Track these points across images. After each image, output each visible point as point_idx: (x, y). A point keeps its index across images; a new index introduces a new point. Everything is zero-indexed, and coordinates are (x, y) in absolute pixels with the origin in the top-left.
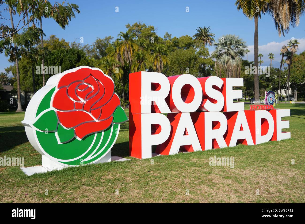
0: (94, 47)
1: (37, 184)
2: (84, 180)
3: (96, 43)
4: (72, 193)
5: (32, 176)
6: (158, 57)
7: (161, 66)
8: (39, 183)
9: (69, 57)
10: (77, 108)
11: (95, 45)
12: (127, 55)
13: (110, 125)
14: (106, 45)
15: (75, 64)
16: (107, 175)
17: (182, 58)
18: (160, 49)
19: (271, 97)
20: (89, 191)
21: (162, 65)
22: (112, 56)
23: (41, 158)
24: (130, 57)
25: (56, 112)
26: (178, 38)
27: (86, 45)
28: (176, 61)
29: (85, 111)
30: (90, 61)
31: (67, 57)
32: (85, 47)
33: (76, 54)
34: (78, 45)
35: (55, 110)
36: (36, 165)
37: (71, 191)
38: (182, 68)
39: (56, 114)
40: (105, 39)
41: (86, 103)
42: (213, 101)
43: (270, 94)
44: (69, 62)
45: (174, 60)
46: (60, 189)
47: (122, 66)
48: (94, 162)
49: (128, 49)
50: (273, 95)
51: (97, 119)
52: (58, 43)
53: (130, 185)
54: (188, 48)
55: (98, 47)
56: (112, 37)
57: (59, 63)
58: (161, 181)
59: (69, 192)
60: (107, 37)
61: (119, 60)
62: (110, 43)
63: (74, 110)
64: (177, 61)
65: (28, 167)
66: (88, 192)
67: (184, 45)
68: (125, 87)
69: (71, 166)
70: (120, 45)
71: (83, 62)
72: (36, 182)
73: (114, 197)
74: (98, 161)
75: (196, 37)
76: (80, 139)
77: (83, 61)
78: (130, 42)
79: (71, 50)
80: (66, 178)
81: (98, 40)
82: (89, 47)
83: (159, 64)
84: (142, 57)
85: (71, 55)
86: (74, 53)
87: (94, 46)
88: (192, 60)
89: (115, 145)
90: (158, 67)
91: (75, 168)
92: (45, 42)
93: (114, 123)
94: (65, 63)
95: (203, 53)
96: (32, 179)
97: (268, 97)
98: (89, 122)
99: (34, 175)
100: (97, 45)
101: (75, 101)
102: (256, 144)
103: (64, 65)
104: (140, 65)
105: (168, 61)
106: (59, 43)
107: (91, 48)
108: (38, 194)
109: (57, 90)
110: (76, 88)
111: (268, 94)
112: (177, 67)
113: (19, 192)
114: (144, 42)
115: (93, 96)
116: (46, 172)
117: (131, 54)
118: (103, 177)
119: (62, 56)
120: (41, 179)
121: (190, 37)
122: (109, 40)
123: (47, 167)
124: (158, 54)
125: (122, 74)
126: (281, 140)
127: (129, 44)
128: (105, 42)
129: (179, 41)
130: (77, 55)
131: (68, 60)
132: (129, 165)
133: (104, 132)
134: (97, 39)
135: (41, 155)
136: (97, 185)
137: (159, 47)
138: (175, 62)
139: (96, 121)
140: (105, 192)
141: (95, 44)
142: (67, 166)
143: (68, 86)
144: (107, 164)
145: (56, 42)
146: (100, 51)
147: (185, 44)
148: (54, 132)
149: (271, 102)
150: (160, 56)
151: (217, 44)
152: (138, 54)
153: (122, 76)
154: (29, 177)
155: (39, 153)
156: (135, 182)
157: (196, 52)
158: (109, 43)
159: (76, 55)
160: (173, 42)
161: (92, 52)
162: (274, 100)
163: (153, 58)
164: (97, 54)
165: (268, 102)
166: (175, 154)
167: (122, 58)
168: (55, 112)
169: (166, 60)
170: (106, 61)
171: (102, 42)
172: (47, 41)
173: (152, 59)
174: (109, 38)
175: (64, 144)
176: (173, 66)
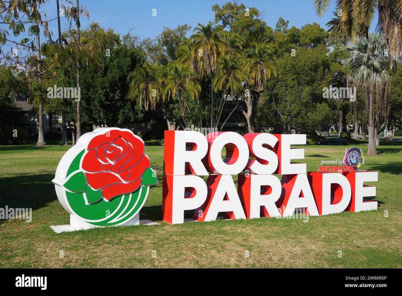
0: (158, 43)
1: (65, 240)
2: (107, 239)
3: (163, 36)
4: (94, 249)
5: (61, 234)
6: (258, 64)
7: (262, 80)
8: (67, 239)
9: (118, 62)
10: (105, 170)
11: (161, 40)
12: (208, 60)
13: (139, 187)
14: (178, 39)
15: (127, 74)
16: (129, 237)
17: (302, 65)
18: (262, 53)
19: (353, 155)
20: (109, 248)
21: (264, 78)
22: (184, 62)
23: (69, 218)
24: (212, 64)
25: (85, 173)
26: (300, 29)
27: (147, 39)
28: (291, 70)
29: (113, 173)
30: (149, 70)
31: (115, 62)
32: (144, 43)
33: (129, 56)
34: (133, 39)
35: (84, 171)
36: (65, 224)
37: (93, 247)
38: (302, 80)
39: (85, 175)
40: (177, 29)
41: (115, 164)
42: (263, 162)
43: (352, 152)
44: (118, 69)
45: (288, 67)
46: (84, 245)
47: (199, 78)
48: (120, 224)
49: (209, 51)
50: (357, 153)
51: (124, 180)
52: (102, 36)
53: (146, 245)
54: (315, 46)
55: (166, 43)
56: (188, 26)
57: (103, 71)
58: (176, 244)
59: (91, 248)
60: (181, 26)
61: (196, 68)
62: (184, 37)
63: (102, 171)
64: (293, 69)
65: (57, 225)
66: (107, 249)
67: (308, 41)
68: (204, 111)
69: (97, 226)
70: (197, 44)
71: (138, 71)
72: (64, 239)
73: (128, 253)
74: (125, 223)
75: (333, 25)
76: (107, 201)
77: (139, 69)
78: (212, 41)
79: (122, 51)
80: (91, 237)
81: (166, 32)
82: (151, 43)
83: (260, 76)
84: (231, 65)
85: (122, 58)
86: (126, 56)
87: (159, 41)
88: (320, 67)
89: (143, 208)
90: (257, 80)
91: (100, 229)
92: (83, 35)
93: (142, 185)
94: (111, 72)
95: (339, 56)
96: (60, 236)
97: (349, 155)
98: (116, 184)
99: (63, 232)
100: (165, 40)
101: (103, 163)
102: (323, 214)
103: (109, 75)
104: (228, 77)
105: (273, 71)
106: (104, 36)
107: (155, 45)
108: (65, 247)
109: (86, 152)
110: (105, 150)
111: (350, 151)
112: (294, 80)
113: (50, 245)
114: (238, 40)
115: (122, 157)
116: (73, 230)
117: (214, 59)
118: (125, 238)
119: (108, 61)
120: (69, 236)
121: (319, 28)
122: (184, 31)
123: (74, 227)
124: (259, 60)
125: (198, 92)
126: (360, 211)
127: (211, 43)
128: (177, 35)
129: (301, 35)
130: (131, 58)
131: (117, 67)
132: (155, 229)
133: (131, 194)
134: (164, 29)
135: (70, 214)
136: (117, 244)
137: (260, 49)
138: (289, 71)
139: (124, 182)
140: (122, 249)
141: (161, 38)
142: (93, 226)
143: (97, 148)
144: (133, 227)
145: (100, 35)
146: (168, 49)
147: (310, 39)
148: (82, 193)
149: (355, 162)
150: (262, 63)
151: (351, 48)
152: (226, 60)
153: (199, 94)
154: (58, 234)
155: (67, 212)
156: (152, 243)
157: (327, 54)
158: (184, 35)
159: (129, 59)
160: (290, 36)
161: (156, 51)
162: (359, 159)
163: (249, 66)
164: (164, 54)
165: (350, 161)
166: (211, 221)
167: (201, 64)
168: (83, 173)
169: (271, 69)
170: (174, 69)
171: (172, 35)
172: (86, 32)
173: (247, 68)
174: (184, 28)
175: (91, 204)
176: (285, 77)
